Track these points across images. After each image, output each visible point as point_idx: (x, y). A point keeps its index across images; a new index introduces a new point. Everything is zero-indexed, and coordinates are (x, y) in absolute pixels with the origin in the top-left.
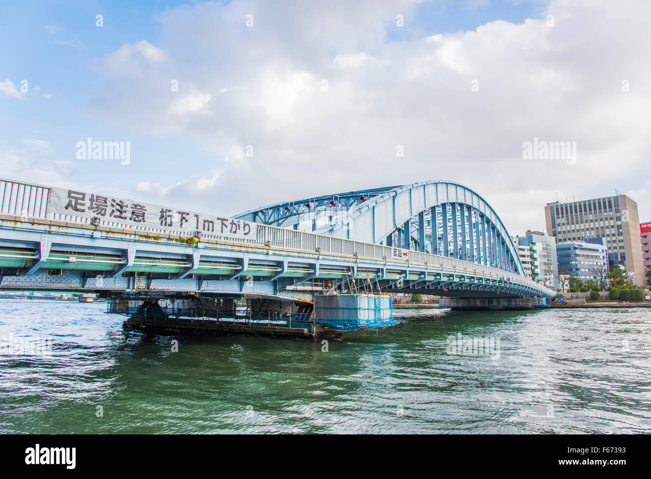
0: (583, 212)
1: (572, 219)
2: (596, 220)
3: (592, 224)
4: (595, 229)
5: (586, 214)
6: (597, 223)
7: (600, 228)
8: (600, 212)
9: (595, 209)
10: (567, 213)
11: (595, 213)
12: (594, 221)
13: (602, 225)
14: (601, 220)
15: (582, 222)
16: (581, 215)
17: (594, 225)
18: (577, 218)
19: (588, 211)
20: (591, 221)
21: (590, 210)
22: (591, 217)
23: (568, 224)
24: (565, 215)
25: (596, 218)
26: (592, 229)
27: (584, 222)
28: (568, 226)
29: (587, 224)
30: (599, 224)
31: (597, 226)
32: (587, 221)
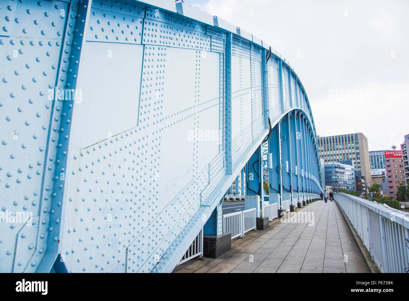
0: (335, 143)
1: (328, 147)
2: (343, 149)
3: (340, 151)
4: (342, 154)
5: (337, 145)
6: (343, 151)
7: (345, 154)
8: (346, 144)
9: (343, 141)
10: (325, 143)
11: (343, 144)
12: (342, 149)
13: (347, 152)
14: (347, 149)
15: (334, 150)
16: (334, 145)
17: (342, 152)
18: (331, 147)
19: (338, 143)
20: (340, 149)
21: (340, 142)
22: (340, 147)
23: (325, 151)
24: (323, 144)
25: (343, 147)
26: (341, 154)
27: (336, 149)
28: (325, 152)
29: (337, 151)
30: (345, 151)
31: (344, 153)
32: (337, 149)
